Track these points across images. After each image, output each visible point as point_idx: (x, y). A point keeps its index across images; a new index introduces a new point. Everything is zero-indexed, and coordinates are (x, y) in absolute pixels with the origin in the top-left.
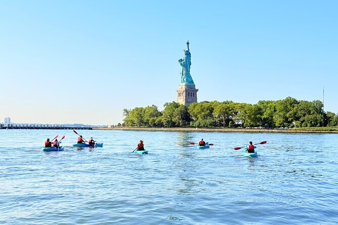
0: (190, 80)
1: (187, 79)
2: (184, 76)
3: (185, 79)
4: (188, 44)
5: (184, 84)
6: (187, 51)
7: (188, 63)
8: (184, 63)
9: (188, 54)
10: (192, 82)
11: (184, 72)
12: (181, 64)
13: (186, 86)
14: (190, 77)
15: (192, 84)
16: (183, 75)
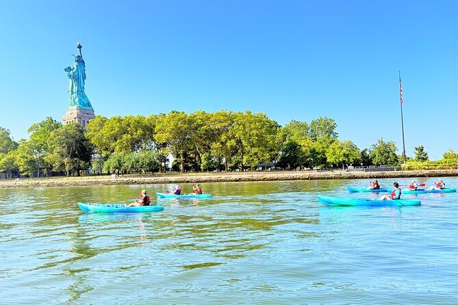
0: (86, 102)
1: (80, 100)
2: (74, 95)
3: (77, 100)
4: (80, 47)
5: (75, 107)
6: (78, 56)
7: (80, 74)
8: (74, 73)
9: (80, 61)
10: (89, 105)
11: (75, 89)
12: (70, 76)
13: (80, 109)
14: (84, 97)
15: (88, 108)
16: (72, 93)
